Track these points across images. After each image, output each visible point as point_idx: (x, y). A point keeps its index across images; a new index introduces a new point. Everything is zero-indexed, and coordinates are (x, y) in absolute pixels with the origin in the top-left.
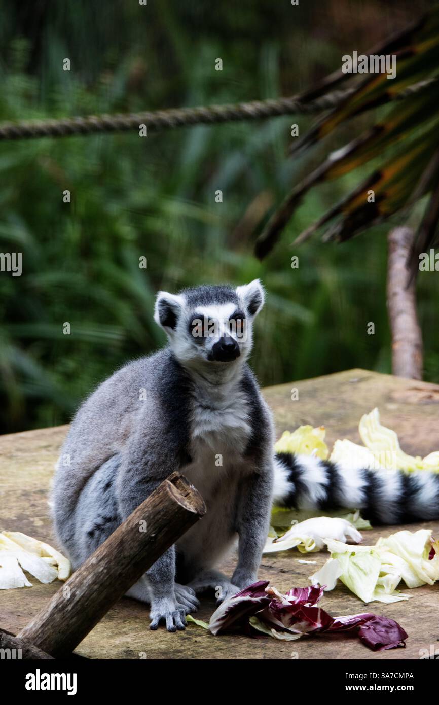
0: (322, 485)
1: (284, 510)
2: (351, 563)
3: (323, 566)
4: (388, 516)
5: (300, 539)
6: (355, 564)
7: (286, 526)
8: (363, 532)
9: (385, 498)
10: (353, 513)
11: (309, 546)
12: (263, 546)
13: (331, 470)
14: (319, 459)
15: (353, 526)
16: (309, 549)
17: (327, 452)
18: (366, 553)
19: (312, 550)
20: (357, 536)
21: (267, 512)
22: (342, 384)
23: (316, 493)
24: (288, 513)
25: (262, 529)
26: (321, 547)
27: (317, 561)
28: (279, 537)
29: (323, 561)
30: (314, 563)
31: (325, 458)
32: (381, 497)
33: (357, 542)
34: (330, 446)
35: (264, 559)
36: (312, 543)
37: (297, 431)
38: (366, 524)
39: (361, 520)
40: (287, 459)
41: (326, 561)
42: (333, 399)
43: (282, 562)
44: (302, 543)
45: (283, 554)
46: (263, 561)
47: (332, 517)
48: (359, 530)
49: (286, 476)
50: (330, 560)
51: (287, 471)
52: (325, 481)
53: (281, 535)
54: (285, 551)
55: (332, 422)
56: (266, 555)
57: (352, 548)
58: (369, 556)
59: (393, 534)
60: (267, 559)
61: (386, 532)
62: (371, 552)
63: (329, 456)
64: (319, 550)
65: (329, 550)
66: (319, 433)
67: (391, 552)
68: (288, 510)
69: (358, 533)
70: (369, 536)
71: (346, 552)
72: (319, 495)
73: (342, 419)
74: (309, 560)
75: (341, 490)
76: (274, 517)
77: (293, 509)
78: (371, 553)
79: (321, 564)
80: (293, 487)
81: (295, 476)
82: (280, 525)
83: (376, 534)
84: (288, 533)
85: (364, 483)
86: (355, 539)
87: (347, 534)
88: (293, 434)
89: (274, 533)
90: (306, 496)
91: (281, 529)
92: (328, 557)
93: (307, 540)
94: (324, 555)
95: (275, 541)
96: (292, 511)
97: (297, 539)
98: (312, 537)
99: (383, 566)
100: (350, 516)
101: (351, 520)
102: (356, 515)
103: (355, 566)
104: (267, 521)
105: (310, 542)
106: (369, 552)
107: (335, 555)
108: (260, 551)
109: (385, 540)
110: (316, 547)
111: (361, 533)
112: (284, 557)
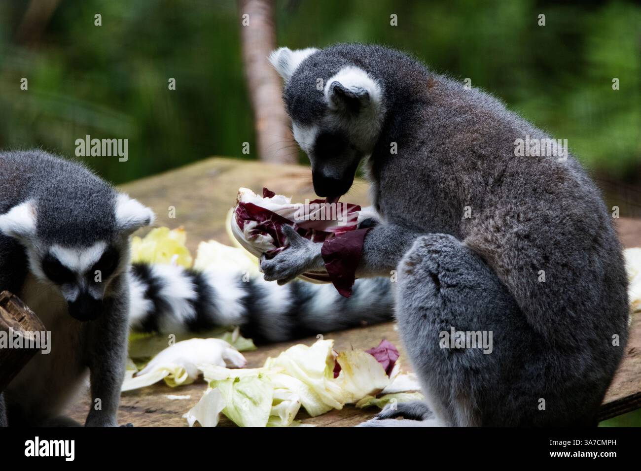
0: (190, 301)
1: (141, 336)
2: (236, 392)
3: (199, 400)
5: (167, 369)
6: (240, 392)
7: (147, 355)
8: (247, 354)
9: (271, 311)
10: (231, 331)
11: (180, 377)
12: (121, 381)
13: (198, 280)
14: (181, 268)
15: (233, 347)
16: (180, 381)
17: (189, 259)
18: (253, 377)
19: (184, 382)
20: (239, 359)
21: (124, 339)
22: (197, 178)
23: (182, 312)
24: (147, 340)
25: (120, 360)
26: (194, 376)
27: (192, 394)
28: (139, 370)
29: (199, 394)
30: (188, 397)
31: (188, 265)
32: (267, 309)
33: (240, 366)
34: (194, 254)
35: (124, 399)
36: (183, 373)
37: (150, 236)
38: (249, 343)
39: (242, 339)
40: (142, 271)
41: (203, 394)
42: (188, 198)
43: (148, 400)
44: (170, 374)
45: (147, 391)
46: (123, 402)
47: (205, 337)
48: (241, 352)
49: (142, 292)
50: (209, 390)
51: (143, 285)
52: (191, 294)
53: (142, 367)
54: (149, 387)
55: (191, 225)
56: (126, 394)
57: (234, 373)
58: (258, 380)
59: (285, 351)
60: (127, 398)
61: (274, 351)
62: (260, 375)
63: (193, 263)
64: (192, 382)
65: (205, 379)
66: (177, 237)
67: (285, 373)
68: (148, 335)
69: (240, 356)
70: (254, 358)
71: (228, 378)
72: (185, 314)
73: (203, 220)
74: (181, 395)
75: (214, 305)
76: (134, 344)
77: (154, 333)
78: (260, 377)
79: (197, 398)
80: (152, 306)
81: (153, 291)
82: (140, 355)
83: (261, 355)
84: (151, 364)
85: (242, 293)
86: (236, 363)
87: (226, 357)
88: (145, 240)
89: (133, 366)
90: (168, 316)
91: (141, 361)
92: (205, 389)
93: (176, 370)
94: (199, 387)
95: (134, 375)
96: (152, 337)
97: (163, 369)
98: (182, 366)
99: (277, 391)
100: (227, 335)
101: (229, 340)
102: (236, 333)
103: (241, 395)
105: (180, 372)
106: (258, 376)
107: (214, 383)
108: (119, 387)
109: (275, 360)
110: (188, 378)
111: (244, 356)
112: (149, 394)
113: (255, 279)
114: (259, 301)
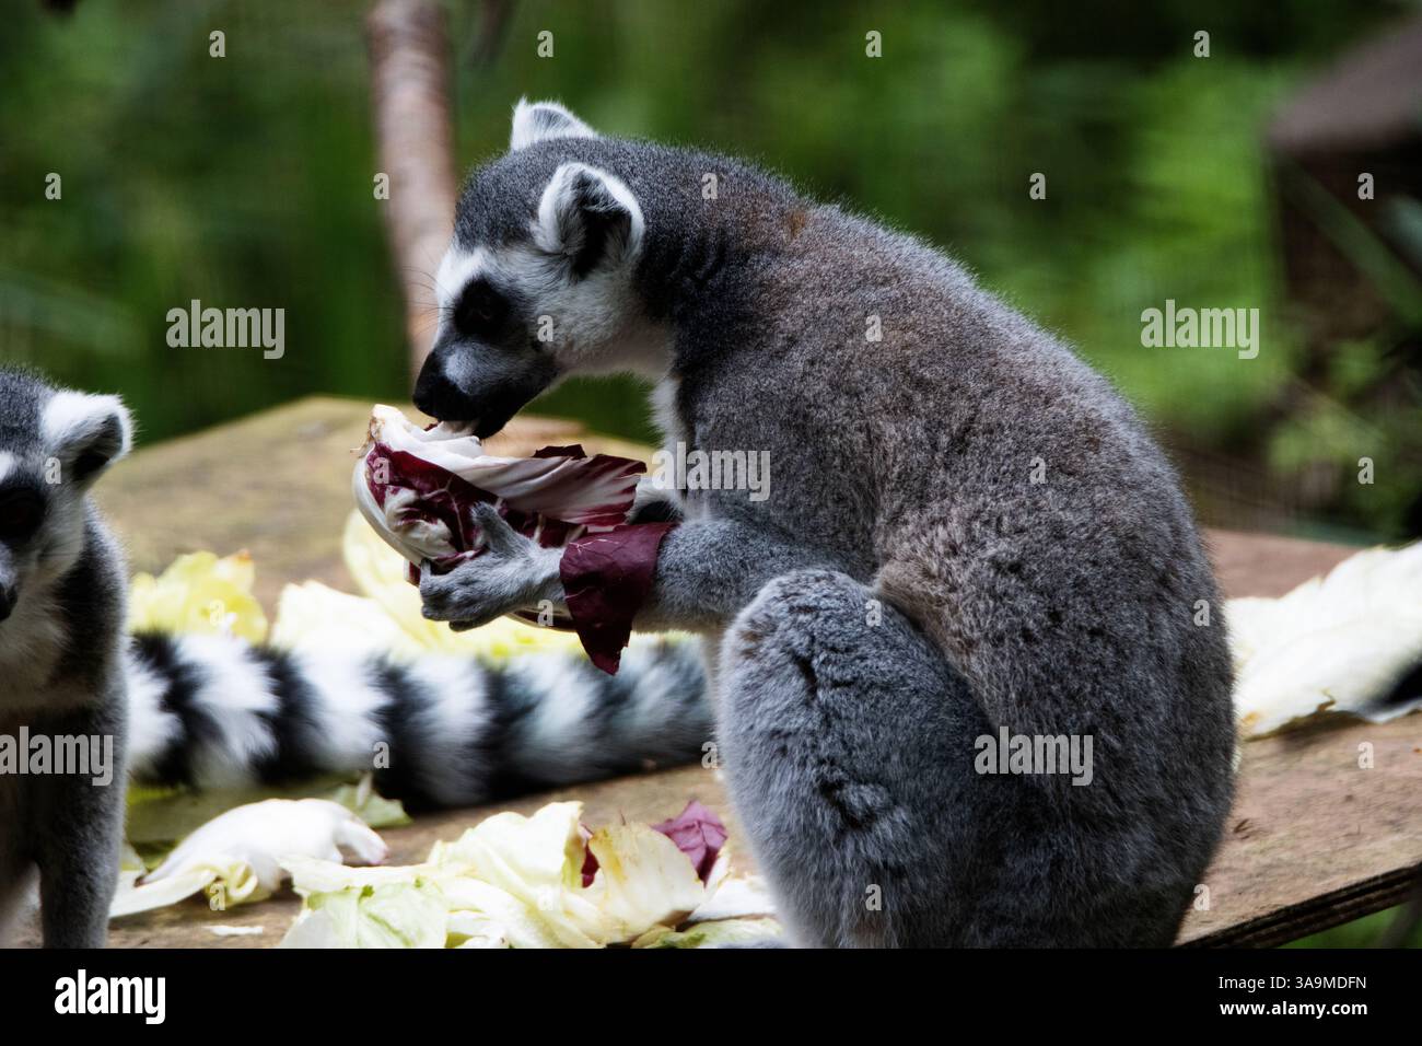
0: (262, 716)
1: (154, 794)
2: (363, 916)
3: (283, 935)
4: (452, 783)
5: (213, 869)
6: (375, 919)
7: (166, 837)
8: (388, 834)
9: (441, 737)
10: (354, 783)
11: (239, 886)
12: (110, 894)
13: (281, 671)
14: (243, 644)
15: (358, 818)
16: (241, 894)
17: (260, 623)
18: (403, 885)
19: (249, 896)
20: (372, 845)
21: (116, 799)
22: (279, 443)
23: (245, 740)
24: (166, 802)
25: (105, 846)
26: (272, 884)
27: (266, 924)
28: (150, 871)
29: (284, 924)
30: (258, 930)
31: (257, 637)
32: (432, 733)
33: (373, 861)
34: (271, 613)
35: (114, 934)
36: (246, 876)
37: (172, 573)
38: (393, 810)
39: (378, 802)
40: (156, 650)
41: (291, 923)
42: (256, 486)
43: (169, 937)
44: (218, 879)
45: (167, 916)
46: (112, 941)
47: (296, 797)
48: (377, 829)
49: (156, 697)
50: (304, 914)
51: (158, 680)
52: (267, 701)
53: (155, 863)
54: (171, 908)
55: (263, 546)
56: (119, 923)
57: (361, 877)
58: (414, 893)
59: (473, 827)
60: (123, 932)
61: (450, 827)
62: (417, 881)
63: (269, 633)
64: (267, 895)
65: (297, 890)
66: (234, 573)
67: (473, 877)
68: (168, 793)
69: (375, 838)
70: (404, 843)
71: (347, 888)
72: (253, 746)
73: (289, 537)
74: (243, 925)
75: (316, 725)
76: (138, 813)
77: (182, 788)
78: (418, 884)
79: (280, 932)
80: (179, 726)
81: (181, 694)
82: (151, 836)
83: (421, 836)
84: (175, 856)
85: (379, 699)
86: (366, 855)
87: (342, 841)
88: (162, 581)
89: (135, 860)
90: (214, 749)
91: (153, 849)
92: (297, 913)
93: (232, 869)
94: (280, 908)
95: (139, 882)
96: (179, 796)
97: (203, 867)
98: (244, 860)
99: (456, 915)
100: (344, 792)
101: (349, 803)
102: (364, 788)
103: (376, 926)
104: (118, 826)
105: (239, 873)
106: (414, 881)
107: (316, 900)
108: (105, 908)
109: (450, 845)
110: (258, 887)
111: (383, 838)
112: (172, 923)
113: (407, 668)
114: (419, 716)
